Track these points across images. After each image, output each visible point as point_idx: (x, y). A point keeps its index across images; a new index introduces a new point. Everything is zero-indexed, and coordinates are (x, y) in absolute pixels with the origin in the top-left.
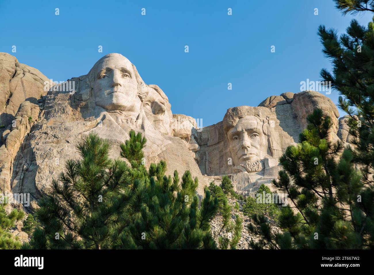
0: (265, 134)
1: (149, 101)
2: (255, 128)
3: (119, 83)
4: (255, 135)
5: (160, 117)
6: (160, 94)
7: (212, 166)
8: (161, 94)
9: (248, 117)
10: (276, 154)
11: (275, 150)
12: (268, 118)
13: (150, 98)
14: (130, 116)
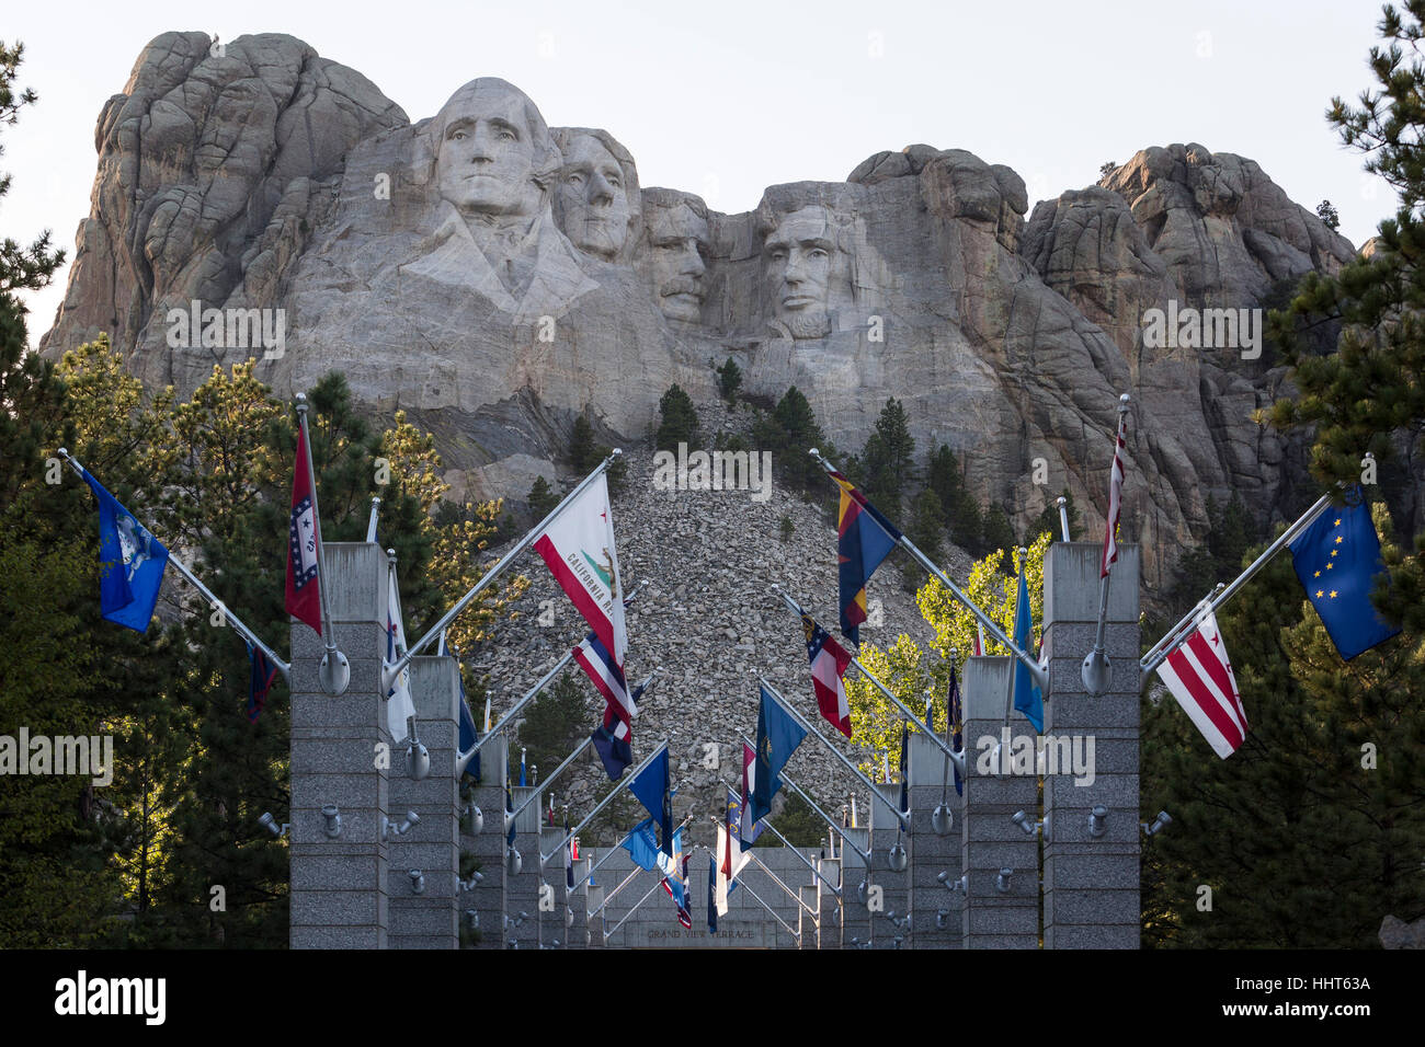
0: (843, 251)
1: (580, 171)
2: (817, 239)
3: (485, 155)
4: (818, 253)
5: (600, 211)
6: (611, 151)
7: (736, 309)
8: (615, 151)
9: (808, 210)
10: (863, 297)
11: (863, 290)
12: (854, 214)
13: (583, 163)
14: (512, 225)
